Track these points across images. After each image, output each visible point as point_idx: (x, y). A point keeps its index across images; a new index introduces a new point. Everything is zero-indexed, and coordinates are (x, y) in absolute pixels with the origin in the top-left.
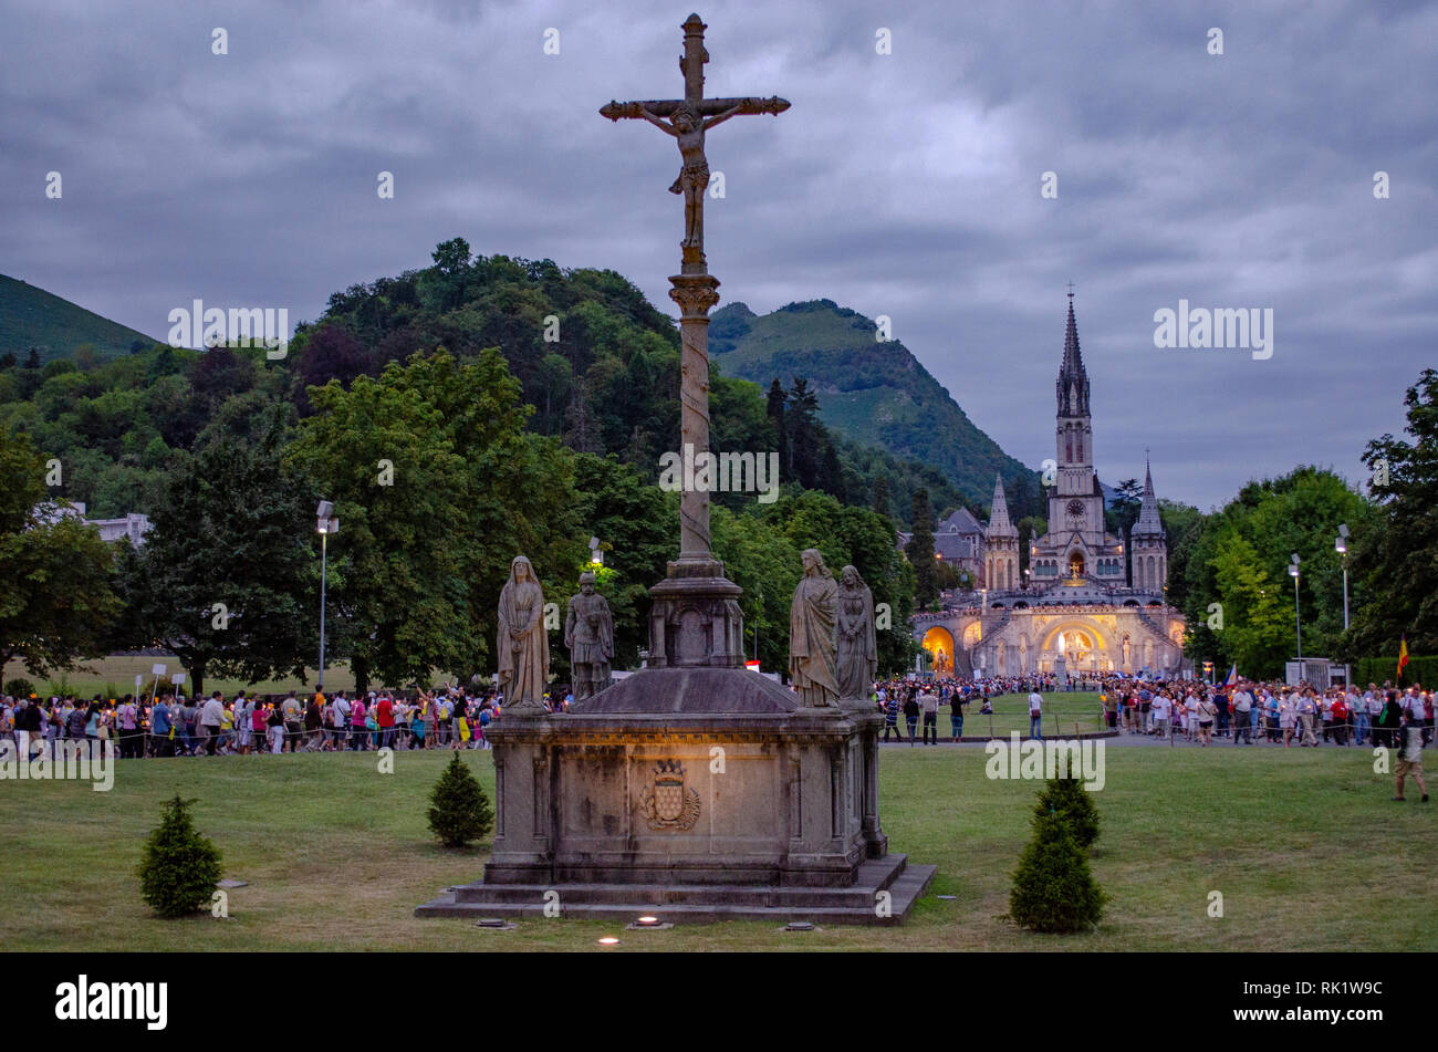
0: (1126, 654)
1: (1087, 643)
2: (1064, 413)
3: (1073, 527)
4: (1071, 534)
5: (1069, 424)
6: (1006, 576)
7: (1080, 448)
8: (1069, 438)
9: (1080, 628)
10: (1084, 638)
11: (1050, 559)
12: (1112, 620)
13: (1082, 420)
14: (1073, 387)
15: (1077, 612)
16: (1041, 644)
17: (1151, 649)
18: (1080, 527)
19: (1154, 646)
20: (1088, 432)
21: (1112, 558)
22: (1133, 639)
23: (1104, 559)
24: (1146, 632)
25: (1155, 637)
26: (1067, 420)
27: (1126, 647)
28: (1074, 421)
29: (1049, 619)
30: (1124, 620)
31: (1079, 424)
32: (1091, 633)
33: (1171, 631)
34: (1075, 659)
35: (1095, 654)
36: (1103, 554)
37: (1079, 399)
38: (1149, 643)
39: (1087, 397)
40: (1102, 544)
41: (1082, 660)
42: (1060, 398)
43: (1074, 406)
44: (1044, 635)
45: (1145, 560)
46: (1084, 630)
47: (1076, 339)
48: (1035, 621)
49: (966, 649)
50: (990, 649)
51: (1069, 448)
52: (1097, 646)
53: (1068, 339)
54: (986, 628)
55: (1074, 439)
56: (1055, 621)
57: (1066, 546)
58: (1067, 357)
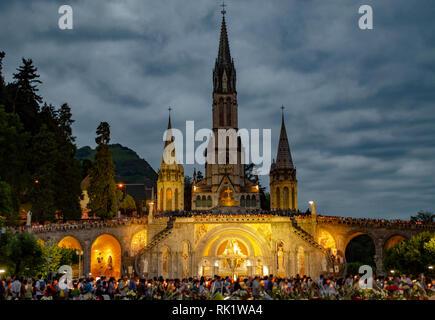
0: (280, 260)
1: (244, 250)
2: (218, 90)
3: (223, 172)
4: (221, 177)
5: (222, 99)
6: (173, 201)
7: (229, 116)
8: (221, 109)
9: (239, 236)
10: (241, 245)
11: (207, 195)
12: (267, 228)
13: (231, 96)
14: (225, 73)
15: (235, 220)
16: (201, 250)
17: (303, 255)
18: (229, 172)
19: (305, 252)
20: (235, 104)
21: (251, 195)
22: (286, 246)
23: (246, 195)
24: (298, 239)
25: (306, 244)
26: (220, 96)
27: (280, 253)
28: (225, 96)
29: (209, 227)
30: (279, 228)
31: (229, 99)
32: (247, 241)
33: (320, 239)
34: (233, 264)
35: (252, 260)
36: (244, 191)
37: (229, 82)
38: (301, 249)
39: (234, 80)
40: (243, 185)
41: (239, 265)
42: (215, 81)
43: (225, 86)
44: (205, 242)
45: (281, 190)
46: (243, 238)
47: (227, 42)
48: (196, 229)
49: (132, 255)
50: (155, 255)
51: (221, 116)
52: (253, 253)
53: (221, 42)
54: (152, 236)
55: (225, 110)
56: (215, 229)
57: (219, 185)
58: (220, 53)
